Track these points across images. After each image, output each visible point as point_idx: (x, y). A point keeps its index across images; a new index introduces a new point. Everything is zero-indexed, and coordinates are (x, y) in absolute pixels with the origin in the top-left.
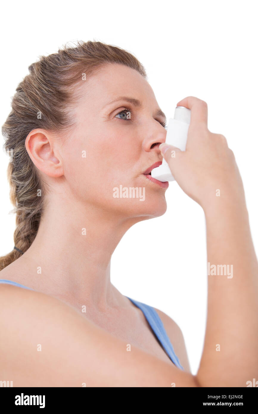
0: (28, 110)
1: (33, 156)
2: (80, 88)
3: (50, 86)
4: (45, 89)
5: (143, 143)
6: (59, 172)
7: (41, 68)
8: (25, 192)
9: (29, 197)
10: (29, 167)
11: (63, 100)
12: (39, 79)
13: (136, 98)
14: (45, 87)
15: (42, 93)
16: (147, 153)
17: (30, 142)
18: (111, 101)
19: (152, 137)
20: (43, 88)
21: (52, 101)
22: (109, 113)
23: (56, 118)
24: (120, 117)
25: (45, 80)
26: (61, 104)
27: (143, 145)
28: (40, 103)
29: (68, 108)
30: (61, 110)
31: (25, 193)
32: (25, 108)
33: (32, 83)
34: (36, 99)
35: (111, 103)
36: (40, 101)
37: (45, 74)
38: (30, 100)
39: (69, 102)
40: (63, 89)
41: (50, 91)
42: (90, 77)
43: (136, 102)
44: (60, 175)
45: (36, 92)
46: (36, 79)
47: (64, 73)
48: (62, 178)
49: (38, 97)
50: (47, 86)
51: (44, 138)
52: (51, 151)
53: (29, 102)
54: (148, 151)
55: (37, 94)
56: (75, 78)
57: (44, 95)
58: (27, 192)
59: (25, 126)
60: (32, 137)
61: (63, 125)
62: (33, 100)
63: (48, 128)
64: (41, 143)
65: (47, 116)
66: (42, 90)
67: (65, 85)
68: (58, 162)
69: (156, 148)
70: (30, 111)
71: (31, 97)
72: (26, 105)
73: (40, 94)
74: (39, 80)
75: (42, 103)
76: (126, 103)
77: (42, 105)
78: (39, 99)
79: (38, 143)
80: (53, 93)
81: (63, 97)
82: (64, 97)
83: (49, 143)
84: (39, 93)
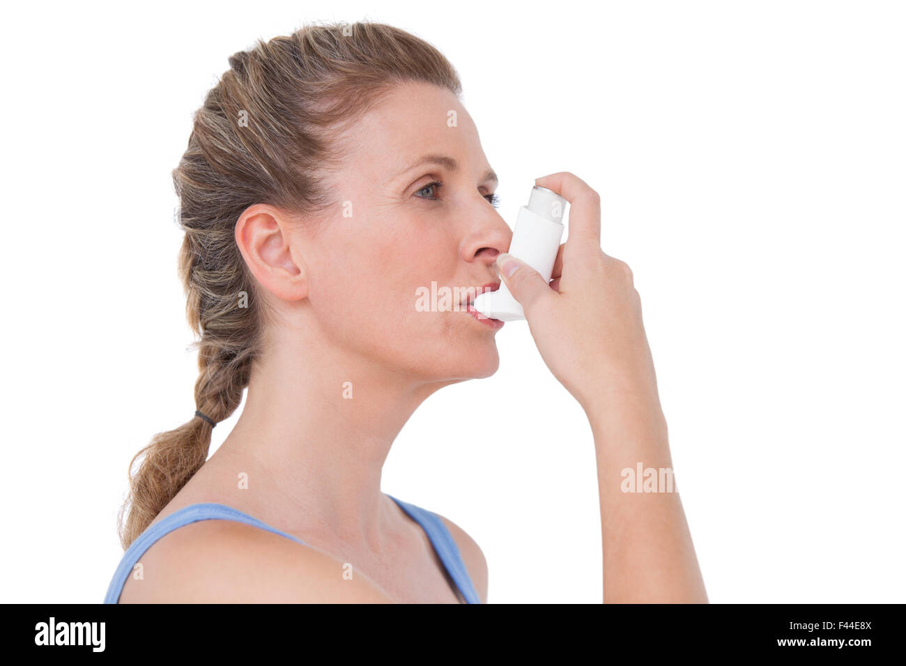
0: (238, 161)
1: (250, 257)
2: (344, 134)
3: (285, 120)
4: (275, 125)
5: (462, 244)
6: (299, 292)
7: (265, 77)
8: (221, 313)
9: (230, 325)
10: (237, 271)
11: (312, 153)
12: (261, 100)
13: (450, 155)
14: (274, 120)
15: (270, 132)
16: (469, 264)
17: (245, 230)
18: (407, 166)
19: (479, 236)
20: (270, 123)
21: (289, 152)
22: (402, 190)
23: (298, 188)
24: (422, 194)
25: (273, 105)
26: (306, 161)
27: (460, 249)
28: (264, 152)
29: (321, 169)
30: (308, 173)
31: (223, 315)
32: (231, 156)
33: (245, 104)
34: (256, 143)
35: (407, 170)
36: (266, 149)
37: (274, 93)
38: (241, 140)
39: (323, 158)
40: (311, 129)
41: (286, 132)
42: (365, 113)
43: (449, 163)
44: (302, 297)
45: (256, 128)
46: (254, 98)
47: (314, 96)
48: (304, 301)
49: (261, 140)
50: (279, 120)
51: (270, 222)
52: (284, 248)
53: (241, 145)
54: (470, 261)
55: (259, 133)
56: (337, 113)
57: (273, 137)
58: (227, 314)
59: (232, 193)
60: (250, 220)
61: (311, 203)
62: (249, 142)
63: (281, 205)
64: (266, 232)
65: (281, 183)
66: (267, 125)
67: (316, 123)
68: (298, 272)
69: (485, 257)
70: (242, 164)
71: (243, 136)
72: (234, 151)
73: (264, 135)
74: (260, 102)
75: (268, 154)
76: (432, 167)
77: (268, 156)
78: (263, 143)
79: (259, 232)
80: (291, 136)
81: (311, 147)
82: (315, 148)
83: (280, 232)
84: (261, 131)
